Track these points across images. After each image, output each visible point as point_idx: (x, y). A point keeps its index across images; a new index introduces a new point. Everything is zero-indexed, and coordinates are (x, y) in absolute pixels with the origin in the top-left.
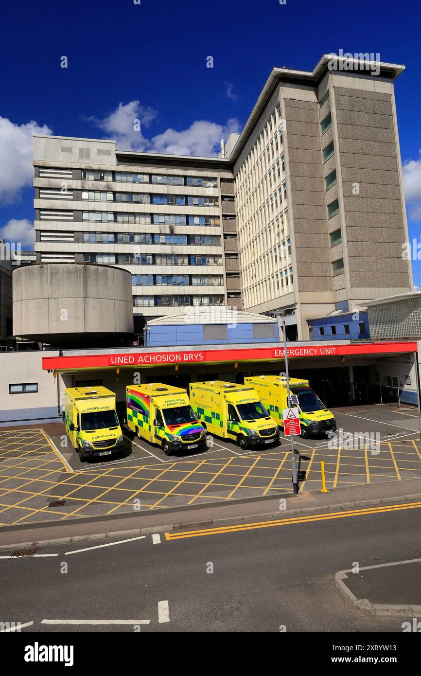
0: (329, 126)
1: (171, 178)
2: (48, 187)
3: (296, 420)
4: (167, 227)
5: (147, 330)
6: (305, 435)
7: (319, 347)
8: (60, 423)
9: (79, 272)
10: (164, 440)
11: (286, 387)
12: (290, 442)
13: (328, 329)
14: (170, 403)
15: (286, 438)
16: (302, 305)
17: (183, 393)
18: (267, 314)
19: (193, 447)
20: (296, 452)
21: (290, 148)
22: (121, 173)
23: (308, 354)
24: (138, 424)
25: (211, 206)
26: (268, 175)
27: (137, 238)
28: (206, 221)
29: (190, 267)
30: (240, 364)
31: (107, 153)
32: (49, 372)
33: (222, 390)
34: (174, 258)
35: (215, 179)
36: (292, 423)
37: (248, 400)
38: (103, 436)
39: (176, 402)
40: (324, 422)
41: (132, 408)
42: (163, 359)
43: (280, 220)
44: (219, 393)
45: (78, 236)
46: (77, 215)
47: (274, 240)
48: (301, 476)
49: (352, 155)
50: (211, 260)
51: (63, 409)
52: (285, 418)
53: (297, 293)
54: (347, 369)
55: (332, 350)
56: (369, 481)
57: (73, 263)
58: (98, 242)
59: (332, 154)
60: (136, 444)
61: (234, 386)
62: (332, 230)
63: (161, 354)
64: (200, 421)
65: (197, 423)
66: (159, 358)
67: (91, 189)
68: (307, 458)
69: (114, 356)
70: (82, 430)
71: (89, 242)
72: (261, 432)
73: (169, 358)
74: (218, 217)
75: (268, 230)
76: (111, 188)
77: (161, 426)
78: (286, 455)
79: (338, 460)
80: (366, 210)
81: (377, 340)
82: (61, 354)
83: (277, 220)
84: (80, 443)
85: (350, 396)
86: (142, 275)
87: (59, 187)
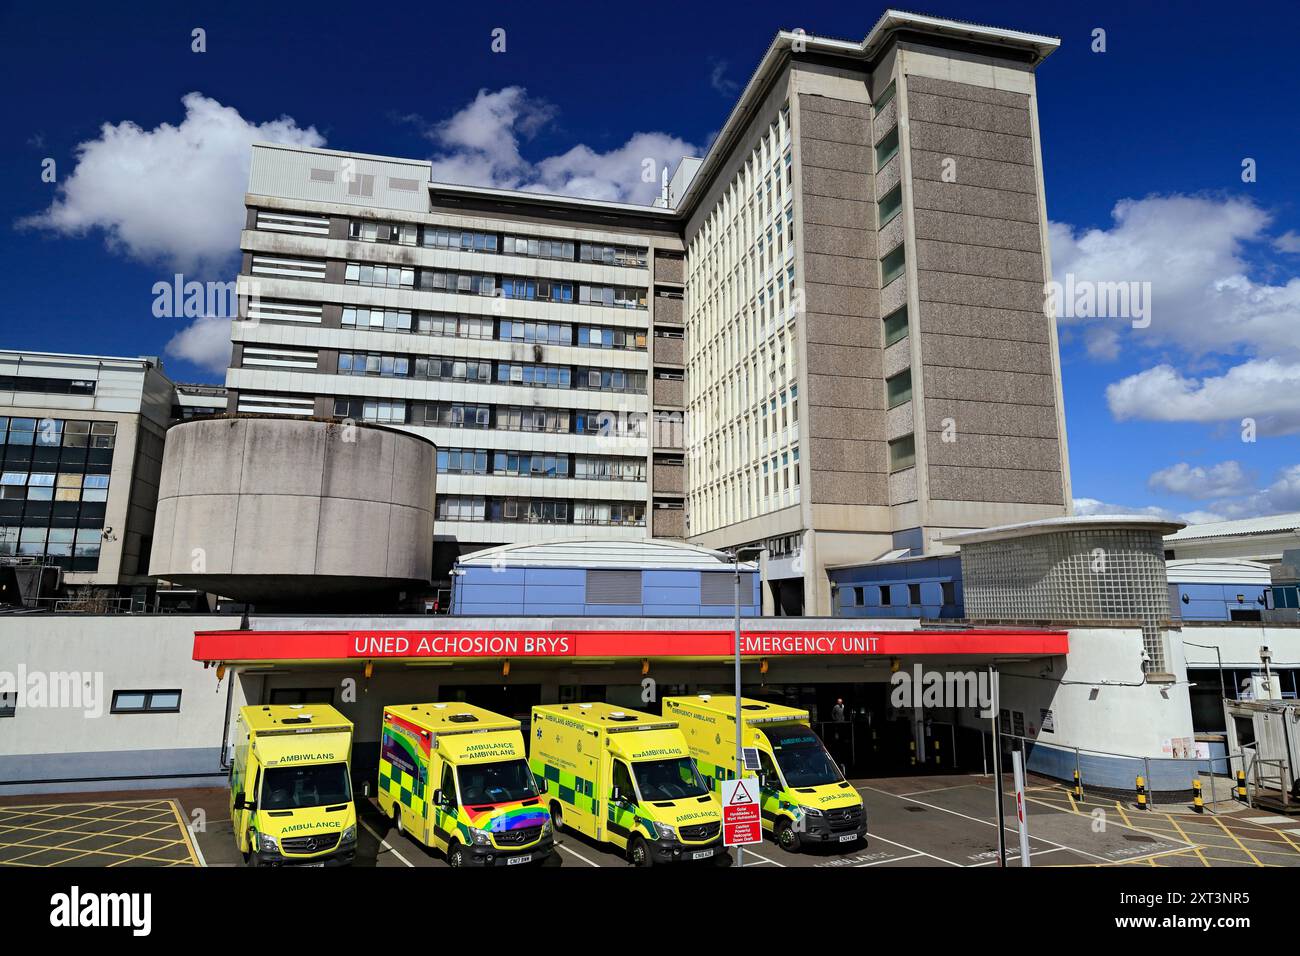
0: (894, 153)
1: (547, 244)
2: (273, 250)
4: (529, 347)
5: (457, 575)
6: (789, 844)
7: (839, 635)
9: (316, 439)
10: (453, 841)
13: (873, 592)
14: (477, 751)
16: (818, 534)
17: (513, 729)
19: (519, 860)
21: (807, 193)
22: (436, 228)
23: (813, 649)
24: (402, 800)
25: (630, 307)
26: (757, 249)
27: (459, 369)
28: (617, 339)
29: (573, 436)
31: (412, 185)
32: (206, 667)
33: (603, 727)
34: (538, 416)
35: (643, 250)
37: (662, 752)
38: (310, 826)
39: (493, 750)
40: (836, 813)
41: (389, 760)
43: (778, 345)
44: (596, 734)
45: (328, 360)
46: (331, 313)
47: (763, 388)
49: (940, 216)
51: (233, 754)
53: (807, 506)
55: (871, 642)
57: (305, 418)
58: (370, 373)
59: (897, 210)
60: (389, 847)
61: (634, 719)
62: (891, 370)
63: (473, 634)
65: (536, 802)
66: (466, 645)
67: (368, 259)
69: (363, 635)
70: (262, 808)
71: (351, 372)
72: (683, 830)
73: (489, 645)
74: (645, 331)
75: (751, 364)
76: (411, 260)
80: (969, 332)
81: (979, 622)
82: (245, 625)
83: (772, 344)
84: (253, 840)
85: (913, 753)
86: (463, 450)
87: (298, 252)
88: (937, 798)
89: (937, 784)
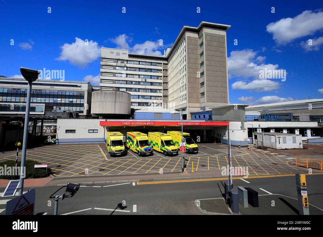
0: (202, 46)
2: (105, 65)
3: (184, 147)
4: (144, 79)
5: (135, 114)
7: (194, 122)
8: (104, 143)
9: (114, 93)
10: (138, 151)
11: (181, 135)
12: (181, 154)
13: (197, 116)
14: (141, 139)
15: (180, 153)
16: (189, 108)
17: (146, 135)
18: (176, 110)
19: (148, 154)
20: (184, 158)
21: (188, 53)
22: (129, 61)
23: (190, 124)
24: (130, 145)
25: (159, 73)
26: (180, 63)
27: (134, 83)
28: (158, 78)
29: (151, 93)
30: (166, 127)
31: (125, 54)
32: (102, 126)
33: (159, 135)
34: (146, 90)
35: (162, 63)
36: (183, 148)
37: (168, 139)
38: (118, 148)
39: (143, 138)
40: (194, 148)
41: (128, 140)
42: (140, 124)
43: (183, 78)
45: (114, 81)
46: (114, 74)
47: (181, 85)
48: (185, 166)
49: (210, 56)
50: (158, 91)
51: (106, 139)
52: (180, 146)
53: (187, 103)
54: (203, 130)
55: (199, 123)
56: (209, 169)
57: (112, 90)
58: (120, 84)
59: (203, 56)
60: (129, 152)
61: (164, 134)
62: (201, 82)
63: (139, 122)
64: (151, 145)
66: (138, 123)
67: (119, 66)
68: (187, 160)
69: (124, 122)
70: (111, 146)
71: (118, 83)
72: (172, 150)
73: (142, 124)
74: (162, 76)
75: (179, 81)
76: (126, 66)
77: (138, 146)
78: (180, 159)
79: (198, 162)
80: (214, 76)
81: (215, 121)
82: (106, 121)
83: (182, 78)
84: (111, 150)
85: (204, 140)
86: (135, 95)
87: (109, 65)
88: (208, 146)
89: (208, 144)
